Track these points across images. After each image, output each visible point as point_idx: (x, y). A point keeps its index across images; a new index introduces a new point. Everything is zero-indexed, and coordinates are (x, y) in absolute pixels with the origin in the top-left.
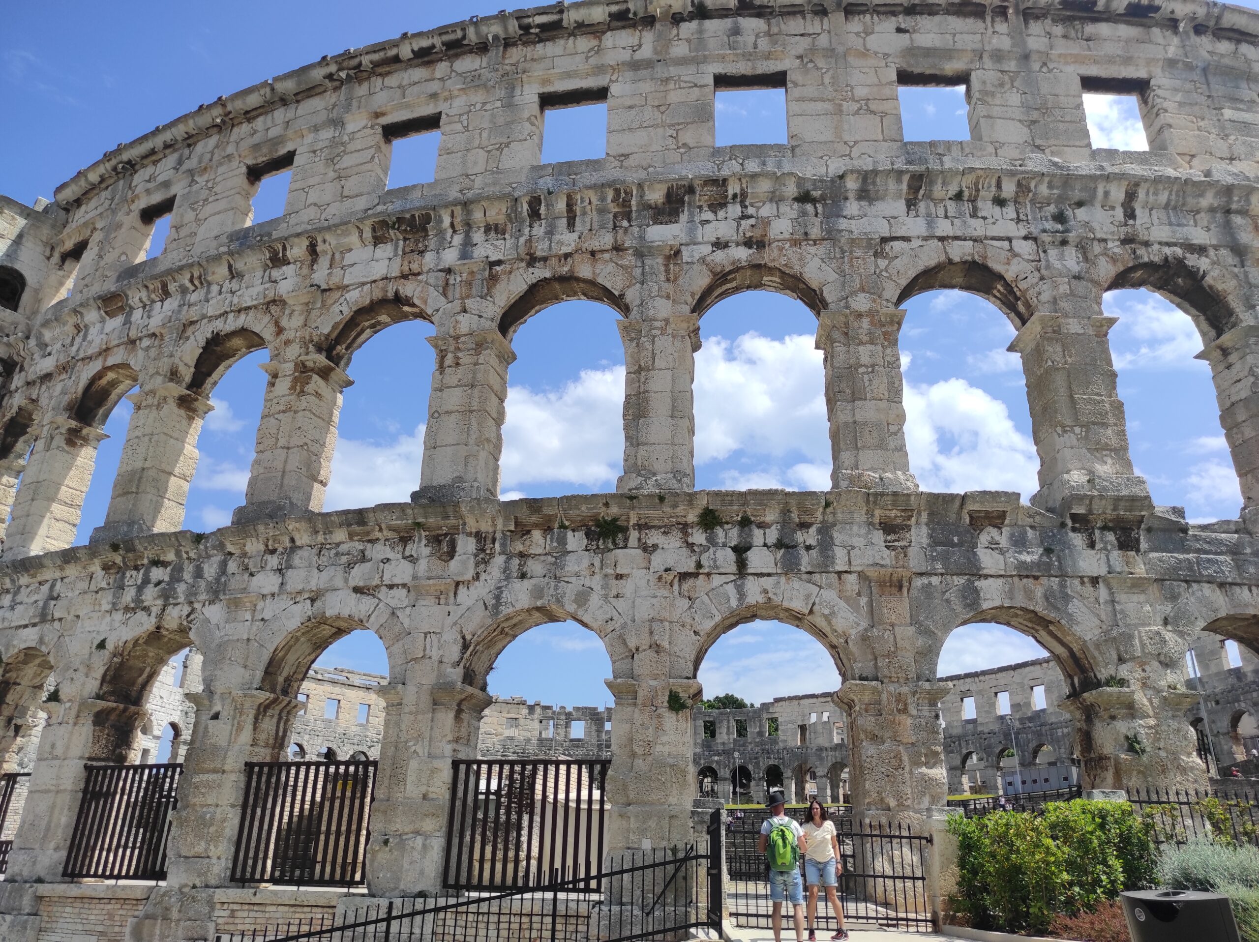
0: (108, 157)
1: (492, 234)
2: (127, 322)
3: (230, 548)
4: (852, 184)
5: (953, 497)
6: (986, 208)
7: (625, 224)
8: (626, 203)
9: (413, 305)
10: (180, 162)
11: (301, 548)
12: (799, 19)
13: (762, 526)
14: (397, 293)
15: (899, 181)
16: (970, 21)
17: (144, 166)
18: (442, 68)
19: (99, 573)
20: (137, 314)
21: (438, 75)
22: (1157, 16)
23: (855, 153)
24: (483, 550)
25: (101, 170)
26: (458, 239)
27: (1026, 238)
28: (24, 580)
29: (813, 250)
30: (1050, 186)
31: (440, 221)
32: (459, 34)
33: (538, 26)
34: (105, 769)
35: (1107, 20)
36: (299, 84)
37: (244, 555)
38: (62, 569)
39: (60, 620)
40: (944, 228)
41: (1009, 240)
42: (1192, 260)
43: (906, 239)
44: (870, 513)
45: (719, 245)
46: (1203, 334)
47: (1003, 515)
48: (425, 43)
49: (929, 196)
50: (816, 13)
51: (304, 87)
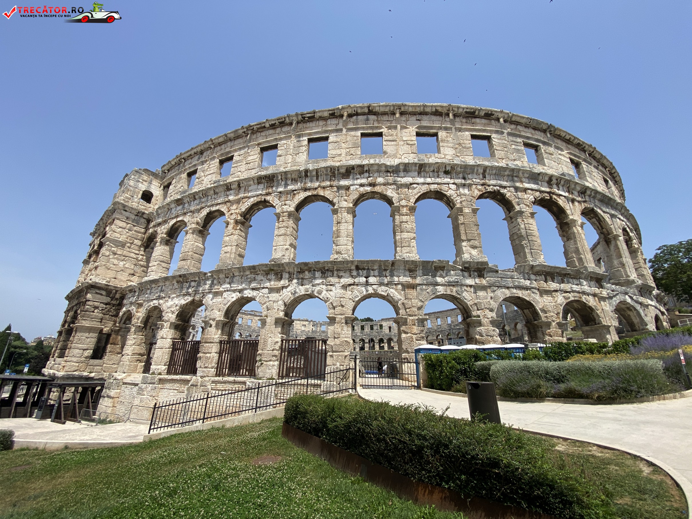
0: (177, 157)
1: (294, 181)
2: (183, 208)
3: (215, 276)
4: (401, 167)
5: (429, 262)
6: (441, 174)
7: (334, 179)
8: (334, 173)
9: (270, 203)
10: (199, 158)
11: (236, 276)
12: (387, 116)
13: (373, 270)
14: (265, 199)
15: (416, 166)
16: (438, 117)
17: (188, 159)
18: (278, 130)
19: (176, 284)
20: (186, 205)
21: (277, 132)
22: (493, 117)
23: (403, 158)
24: (291, 277)
25: (175, 161)
26: (283, 183)
27: (453, 184)
28: (153, 286)
29: (390, 187)
30: (461, 168)
31: (278, 177)
32: (284, 120)
33: (308, 117)
34: (178, 342)
35: (478, 118)
36: (235, 134)
37: (219, 278)
38: (165, 282)
39: (164, 298)
40: (429, 180)
41: (448, 184)
42: (503, 191)
43: (418, 184)
44: (405, 266)
45: (362, 185)
46: (505, 213)
47: (444, 267)
48: (273, 122)
49: (424, 171)
50: (392, 114)
51: (236, 135)
